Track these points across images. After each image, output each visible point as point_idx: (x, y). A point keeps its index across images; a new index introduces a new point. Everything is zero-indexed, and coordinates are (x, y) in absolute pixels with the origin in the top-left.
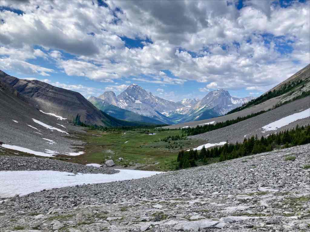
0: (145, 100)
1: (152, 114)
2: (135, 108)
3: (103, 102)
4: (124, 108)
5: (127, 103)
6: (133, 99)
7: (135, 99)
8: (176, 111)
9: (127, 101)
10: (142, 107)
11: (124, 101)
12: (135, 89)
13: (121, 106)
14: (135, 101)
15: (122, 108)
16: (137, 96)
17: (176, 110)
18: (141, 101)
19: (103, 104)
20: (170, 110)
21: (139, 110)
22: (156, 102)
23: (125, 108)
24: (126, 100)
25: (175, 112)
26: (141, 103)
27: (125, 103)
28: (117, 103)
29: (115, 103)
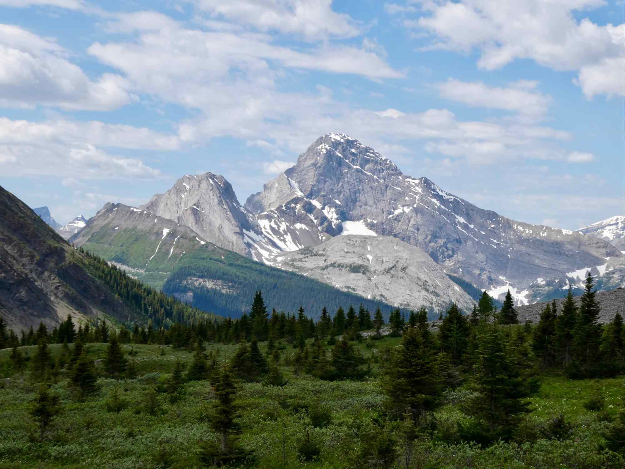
0: (397, 219)
1: (437, 295)
2: (340, 261)
3: (166, 231)
4: (279, 266)
5: (296, 239)
6: (331, 214)
7: (344, 216)
8: (572, 281)
9: (298, 226)
10: (376, 258)
11: (283, 226)
12: (340, 163)
13: (265, 254)
14: (340, 229)
15: (267, 263)
16: (352, 200)
17: (570, 275)
18: (371, 226)
19: (165, 243)
20: (538, 275)
21: (360, 275)
22: (457, 231)
23: (285, 263)
24: (294, 222)
25: (566, 288)
26: (373, 233)
27: (288, 238)
28: (241, 234)
29: (234, 238)
